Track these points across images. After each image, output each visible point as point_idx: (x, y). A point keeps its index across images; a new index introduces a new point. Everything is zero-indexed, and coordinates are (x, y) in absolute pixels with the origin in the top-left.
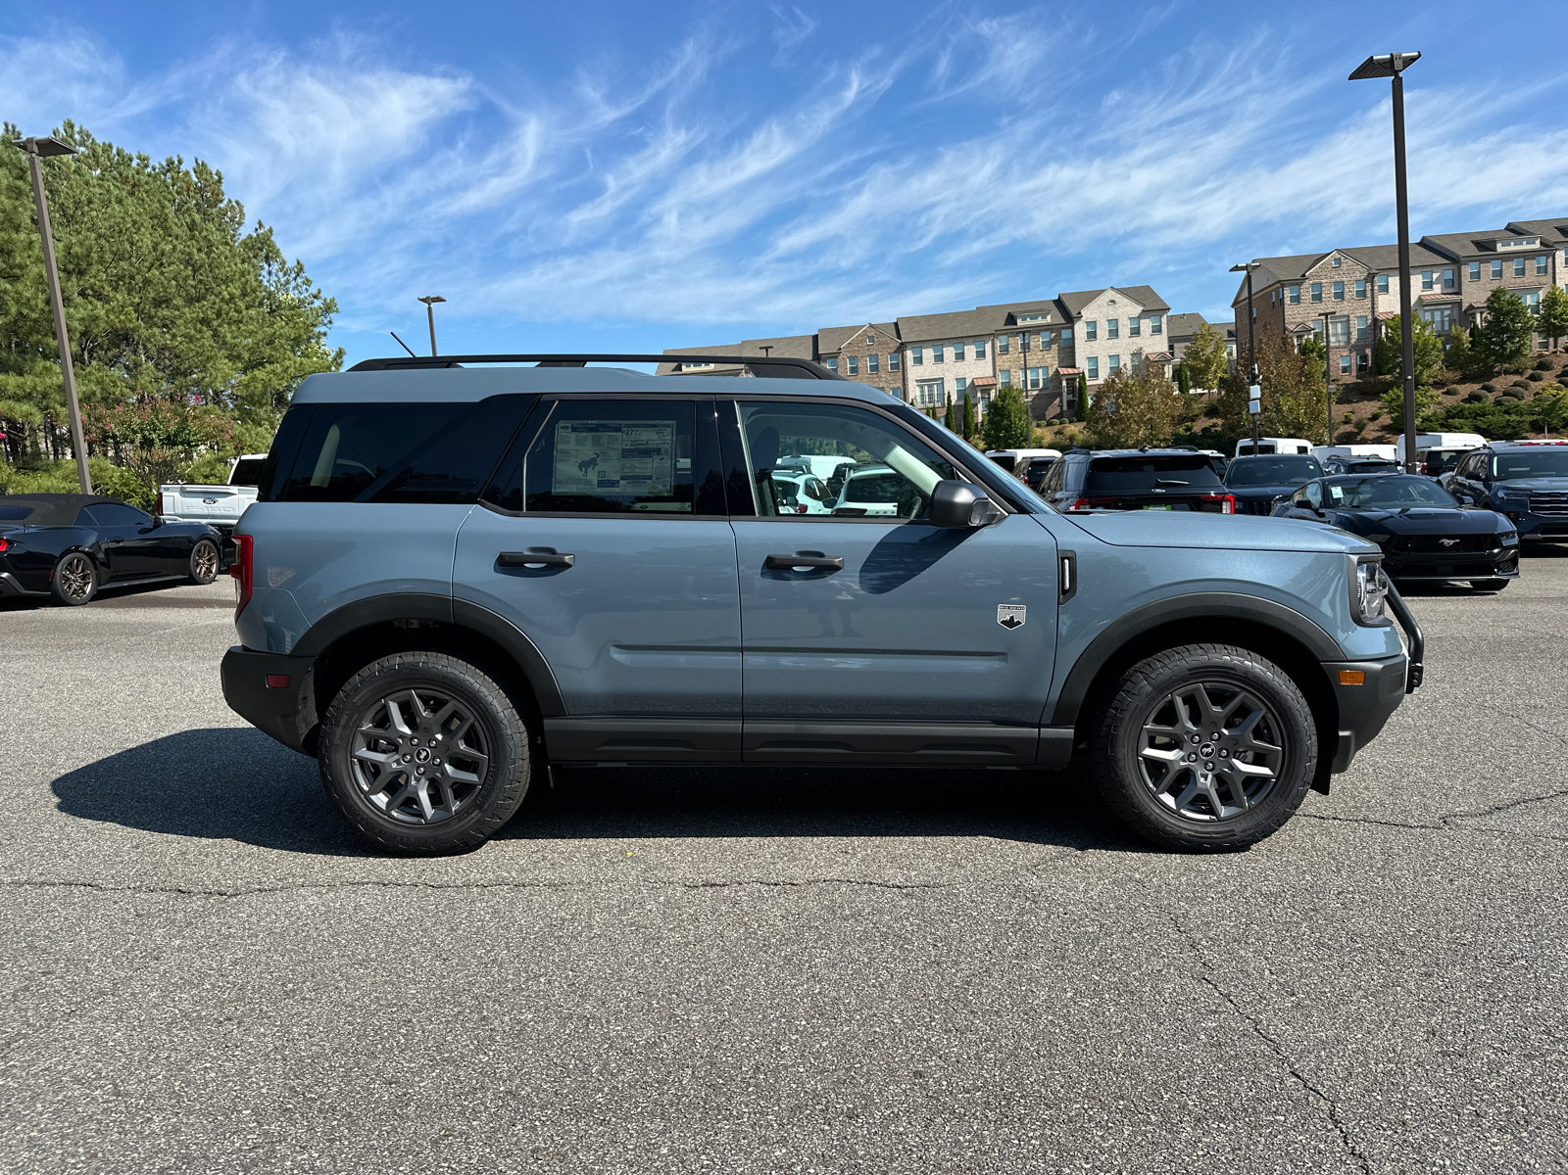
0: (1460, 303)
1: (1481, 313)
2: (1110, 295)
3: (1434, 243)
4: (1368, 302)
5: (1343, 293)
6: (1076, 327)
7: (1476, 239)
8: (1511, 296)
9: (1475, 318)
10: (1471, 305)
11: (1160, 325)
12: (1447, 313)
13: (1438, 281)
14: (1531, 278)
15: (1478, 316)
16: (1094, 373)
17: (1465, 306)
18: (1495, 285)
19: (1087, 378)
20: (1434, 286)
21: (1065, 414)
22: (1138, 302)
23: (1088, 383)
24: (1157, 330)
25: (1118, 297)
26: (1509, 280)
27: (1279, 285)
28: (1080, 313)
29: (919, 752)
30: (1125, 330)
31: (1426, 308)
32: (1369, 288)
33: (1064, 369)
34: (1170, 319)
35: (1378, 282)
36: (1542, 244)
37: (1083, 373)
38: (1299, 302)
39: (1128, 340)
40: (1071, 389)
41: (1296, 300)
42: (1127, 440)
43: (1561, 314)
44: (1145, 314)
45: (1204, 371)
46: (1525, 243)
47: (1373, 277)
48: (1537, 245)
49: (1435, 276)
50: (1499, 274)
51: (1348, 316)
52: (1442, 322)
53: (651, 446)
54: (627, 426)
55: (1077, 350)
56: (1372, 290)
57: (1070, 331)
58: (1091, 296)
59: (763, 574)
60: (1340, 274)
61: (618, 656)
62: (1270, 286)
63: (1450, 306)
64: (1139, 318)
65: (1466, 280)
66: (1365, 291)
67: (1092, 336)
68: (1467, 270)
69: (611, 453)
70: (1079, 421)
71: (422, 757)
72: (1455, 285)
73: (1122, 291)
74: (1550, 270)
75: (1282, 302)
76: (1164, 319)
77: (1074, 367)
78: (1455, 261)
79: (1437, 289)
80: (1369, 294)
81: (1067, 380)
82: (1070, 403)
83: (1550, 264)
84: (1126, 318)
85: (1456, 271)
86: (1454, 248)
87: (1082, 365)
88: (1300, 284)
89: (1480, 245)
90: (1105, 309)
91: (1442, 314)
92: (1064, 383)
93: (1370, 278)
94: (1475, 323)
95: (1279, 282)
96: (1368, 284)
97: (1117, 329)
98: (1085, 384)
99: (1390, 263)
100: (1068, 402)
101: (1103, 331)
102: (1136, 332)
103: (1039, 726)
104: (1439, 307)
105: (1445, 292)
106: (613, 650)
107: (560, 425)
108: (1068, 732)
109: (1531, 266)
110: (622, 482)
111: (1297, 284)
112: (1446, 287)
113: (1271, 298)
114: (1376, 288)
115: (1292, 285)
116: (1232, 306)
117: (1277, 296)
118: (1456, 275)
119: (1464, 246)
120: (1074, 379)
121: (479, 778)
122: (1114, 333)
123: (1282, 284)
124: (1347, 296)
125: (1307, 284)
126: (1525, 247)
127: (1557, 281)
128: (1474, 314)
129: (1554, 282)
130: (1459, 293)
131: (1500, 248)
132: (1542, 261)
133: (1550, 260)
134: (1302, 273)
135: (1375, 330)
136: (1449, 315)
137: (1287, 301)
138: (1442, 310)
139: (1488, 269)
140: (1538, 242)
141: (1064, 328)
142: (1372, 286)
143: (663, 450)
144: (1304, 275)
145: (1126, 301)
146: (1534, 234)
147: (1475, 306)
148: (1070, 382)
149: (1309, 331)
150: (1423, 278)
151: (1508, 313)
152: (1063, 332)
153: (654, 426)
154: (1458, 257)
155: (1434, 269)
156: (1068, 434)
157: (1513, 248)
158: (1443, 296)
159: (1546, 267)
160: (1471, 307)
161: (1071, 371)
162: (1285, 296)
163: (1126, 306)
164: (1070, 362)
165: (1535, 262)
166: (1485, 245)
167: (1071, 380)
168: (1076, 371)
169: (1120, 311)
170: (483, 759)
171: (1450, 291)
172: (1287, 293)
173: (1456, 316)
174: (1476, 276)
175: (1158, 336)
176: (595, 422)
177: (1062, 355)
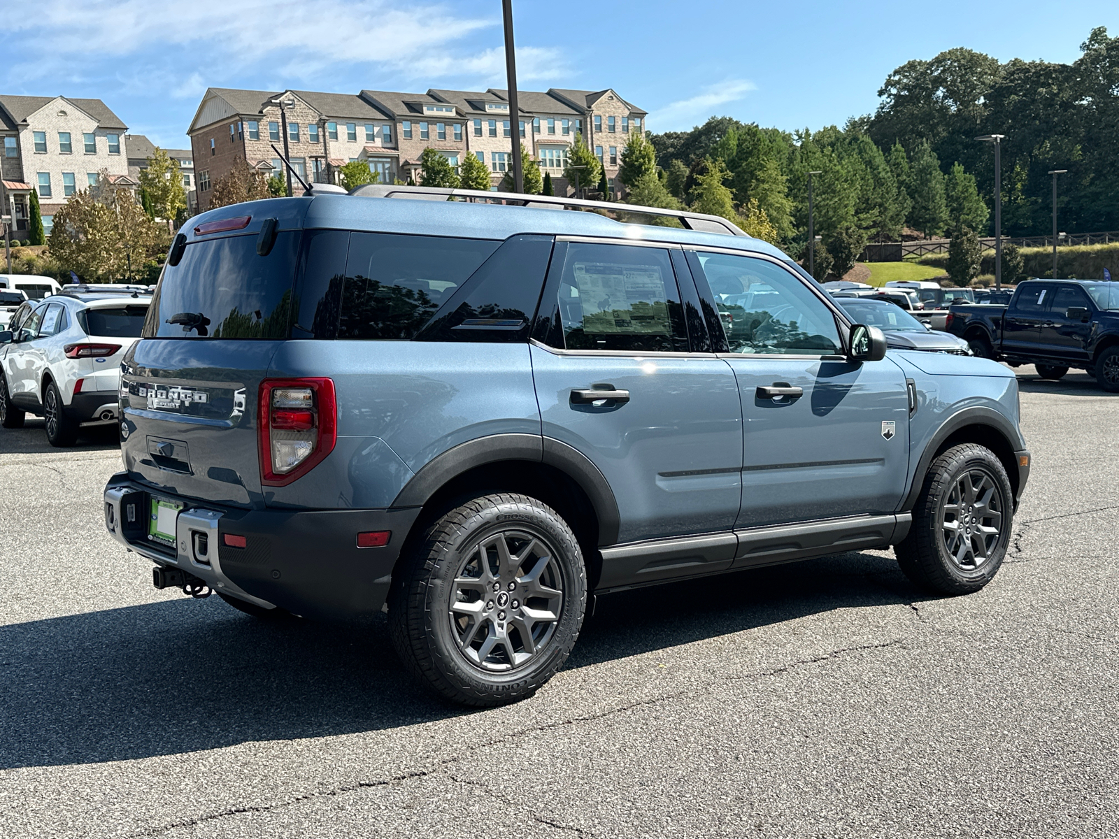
0: (397, 158)
1: (415, 170)
2: (59, 104)
3: (372, 98)
4: (321, 146)
5: (298, 134)
6: (21, 135)
7: (407, 99)
8: (440, 157)
9: (410, 173)
10: (406, 161)
11: (118, 146)
12: (387, 166)
13: (379, 135)
14: (450, 143)
15: (413, 171)
16: (47, 191)
17: (402, 162)
18: (425, 145)
19: (39, 196)
20: (376, 139)
21: (14, 235)
22: (92, 116)
23: (41, 202)
24: (115, 150)
25: (69, 108)
26: (434, 143)
27: (238, 118)
28: (25, 121)
29: (836, 543)
30: (79, 145)
31: (370, 159)
32: (321, 134)
33: (10, 183)
34: (128, 138)
35: (329, 128)
36: (457, 113)
37: (34, 190)
38: (258, 139)
39: (83, 157)
40: (21, 208)
41: (256, 135)
42: (97, 270)
43: (476, 178)
44: (102, 130)
45: (161, 199)
46: (444, 109)
47: (324, 123)
48: (453, 114)
49: (376, 129)
50: (426, 135)
51: (304, 158)
52: (384, 173)
53: (646, 289)
54: (626, 269)
55: (24, 163)
56: (324, 135)
57: (14, 140)
58: (38, 103)
59: (757, 404)
60: (294, 116)
61: (661, 483)
62: (228, 118)
63: (389, 160)
64: (94, 134)
65: (401, 137)
66: (318, 135)
67: (42, 148)
68: (402, 128)
69: (618, 294)
70: (33, 244)
71: (503, 602)
72: (392, 140)
73: (75, 103)
74: (464, 138)
75: (241, 135)
76: (122, 139)
77: (22, 181)
78: (391, 118)
79: (378, 142)
80: (321, 139)
81: (15, 195)
82: (21, 223)
83: (464, 132)
84: (79, 133)
85: (392, 127)
86: (389, 105)
87: (32, 180)
88: (259, 121)
89: (409, 106)
90: (55, 120)
91: (384, 166)
92: (12, 199)
93: (322, 123)
94: (411, 178)
95: (238, 115)
96: (320, 129)
97: (70, 144)
98: (37, 202)
99: (337, 112)
100: (18, 221)
101: (54, 144)
102: (91, 149)
103: (894, 513)
104: (380, 160)
105: (385, 146)
106: (658, 477)
107: (577, 266)
108: (908, 516)
109: (451, 131)
110: (633, 322)
111: (255, 120)
112: (385, 142)
113: (230, 130)
114: (327, 134)
115: (250, 120)
116: (188, 134)
117: (236, 130)
118: (393, 131)
119: (397, 105)
120: (23, 196)
121: (555, 615)
122: (67, 148)
123: (241, 118)
124: (302, 139)
125: (264, 121)
126: (444, 113)
127: (470, 147)
128: (409, 170)
129: (468, 149)
130: (396, 148)
131: (426, 112)
132: (458, 129)
133: (464, 128)
134: (259, 109)
135: (329, 175)
136: (389, 168)
137: (247, 136)
138: (383, 163)
139: (419, 128)
140: (454, 110)
141: (7, 136)
142: (324, 132)
143: (657, 293)
144: (261, 112)
145: (78, 113)
146: (449, 103)
147: (411, 162)
148: (19, 198)
149: (270, 169)
150: (366, 130)
151: (439, 172)
152: (6, 140)
153: (645, 270)
154: (393, 115)
155: (375, 123)
156: (25, 259)
157: (435, 113)
158: (383, 150)
159: (461, 134)
160: (406, 163)
161: (19, 186)
162: (245, 130)
163: (79, 119)
164: (16, 176)
165: (452, 128)
166: (414, 107)
167: (20, 197)
168: (25, 187)
169: (72, 124)
170: (558, 595)
171: (389, 145)
172: (247, 129)
173: (395, 170)
174: (409, 134)
175: (117, 157)
176: (602, 264)
177: (6, 166)
